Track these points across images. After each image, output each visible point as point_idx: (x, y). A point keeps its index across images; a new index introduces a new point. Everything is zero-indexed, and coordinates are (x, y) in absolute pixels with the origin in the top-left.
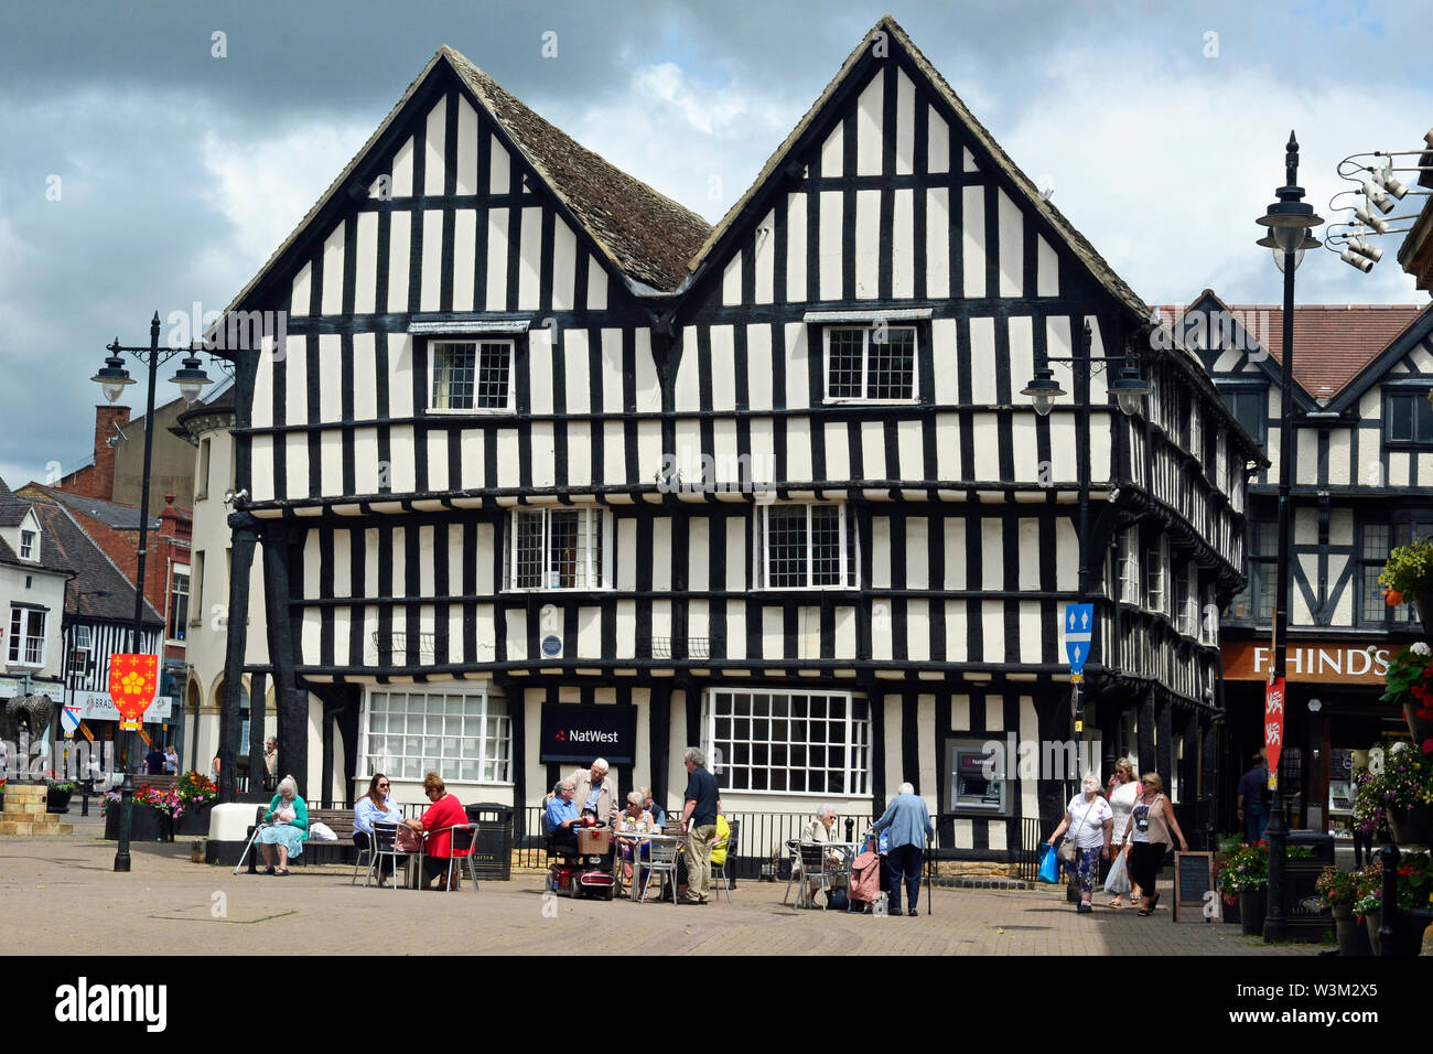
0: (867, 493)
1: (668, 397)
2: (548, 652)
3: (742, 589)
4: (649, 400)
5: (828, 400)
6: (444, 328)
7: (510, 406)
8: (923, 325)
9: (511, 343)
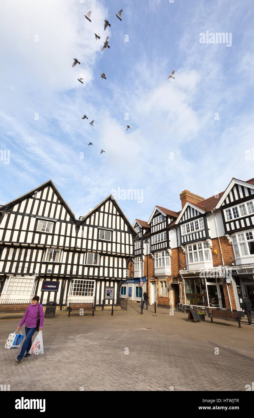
0: (103, 252)
1: (77, 235)
2: (49, 272)
4: (74, 234)
5: (99, 239)
6: (42, 218)
7: (51, 232)
8: (112, 231)
9: (53, 223)
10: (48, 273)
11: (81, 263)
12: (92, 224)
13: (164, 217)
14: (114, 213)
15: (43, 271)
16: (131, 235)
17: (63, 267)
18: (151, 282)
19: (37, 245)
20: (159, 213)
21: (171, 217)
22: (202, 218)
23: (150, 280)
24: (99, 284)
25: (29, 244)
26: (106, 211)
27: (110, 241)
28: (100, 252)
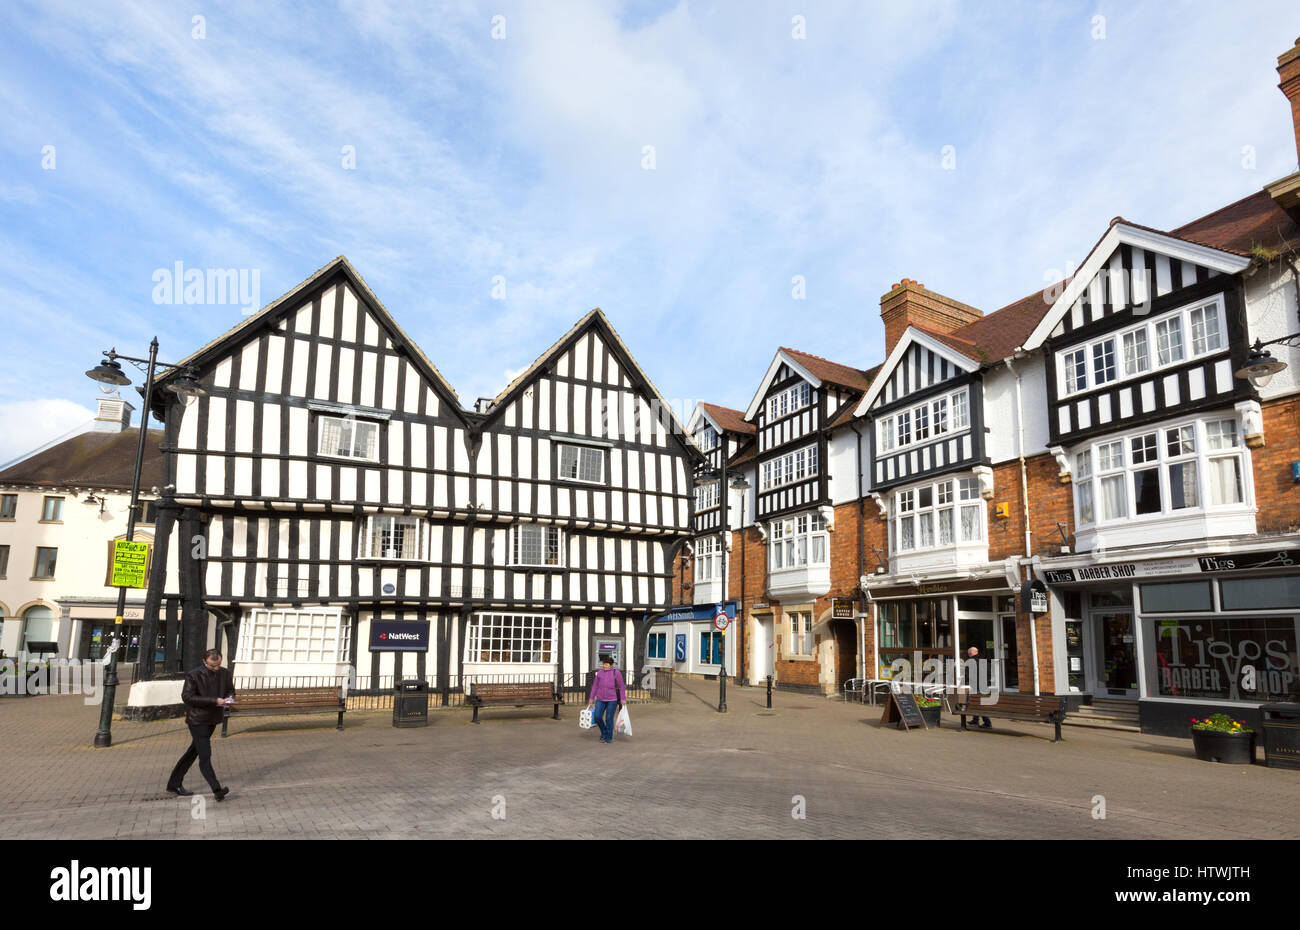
0: (578, 523)
1: (473, 465)
2: (387, 592)
3: (503, 564)
4: (462, 464)
5: (560, 478)
6: (332, 410)
7: (375, 458)
8: (607, 450)
9: (377, 425)
10: (383, 594)
11: (499, 561)
12: (527, 423)
13: (812, 389)
14: (613, 379)
15: (366, 590)
16: (679, 460)
18: (754, 616)
19: (328, 503)
20: (791, 374)
21: (838, 391)
22: (966, 388)
23: (752, 611)
24: (568, 626)
25: (300, 502)
26: (581, 373)
27: (602, 482)
28: (566, 522)
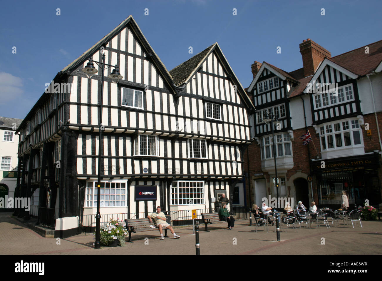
1: (177, 111)
3: (186, 158)
4: (173, 112)
5: (207, 117)
6: (126, 84)
7: (142, 108)
8: (222, 105)
9: (142, 92)
10: (144, 173)
11: (184, 156)
12: (194, 92)
14: (221, 73)
15: (137, 171)
16: (245, 109)
17: (162, 162)
19: (126, 129)
21: (290, 82)
25: (115, 128)
26: (210, 70)
27: (221, 120)
28: (209, 138)
